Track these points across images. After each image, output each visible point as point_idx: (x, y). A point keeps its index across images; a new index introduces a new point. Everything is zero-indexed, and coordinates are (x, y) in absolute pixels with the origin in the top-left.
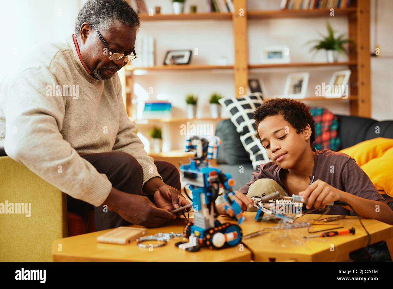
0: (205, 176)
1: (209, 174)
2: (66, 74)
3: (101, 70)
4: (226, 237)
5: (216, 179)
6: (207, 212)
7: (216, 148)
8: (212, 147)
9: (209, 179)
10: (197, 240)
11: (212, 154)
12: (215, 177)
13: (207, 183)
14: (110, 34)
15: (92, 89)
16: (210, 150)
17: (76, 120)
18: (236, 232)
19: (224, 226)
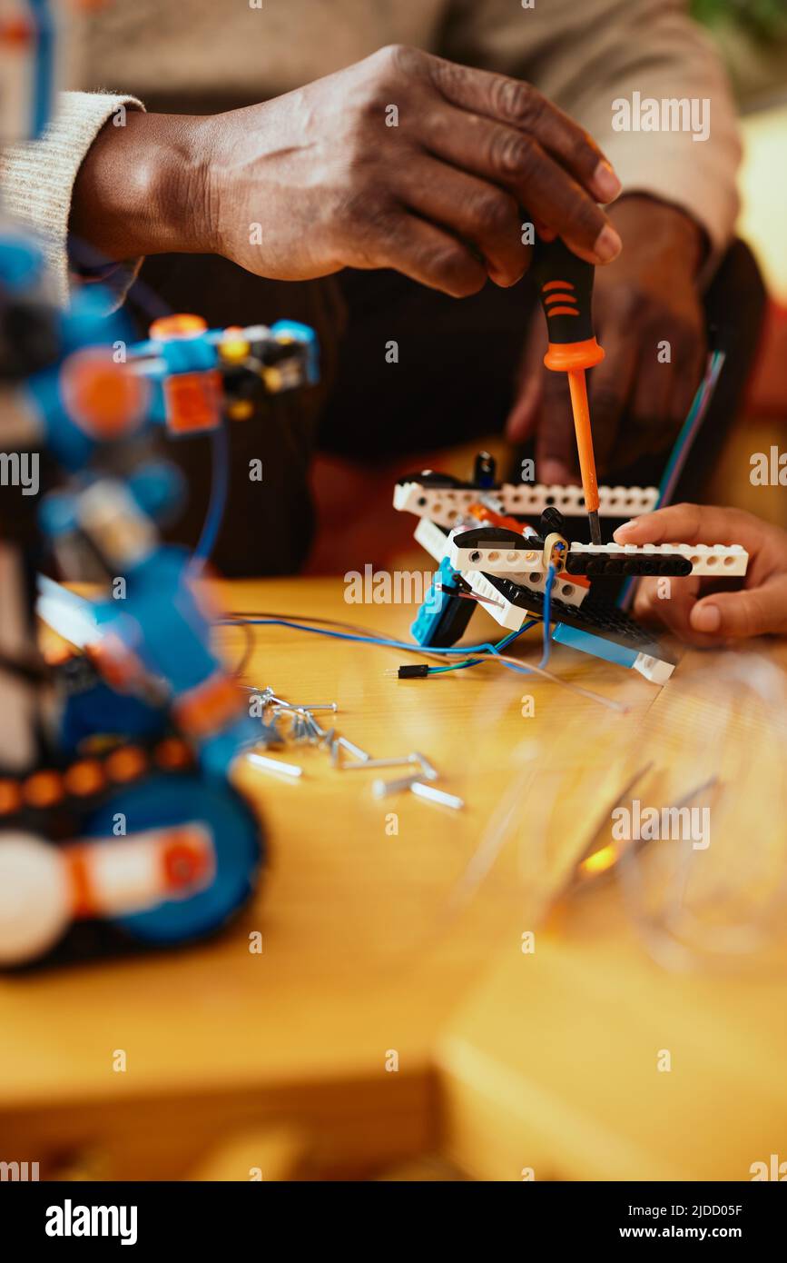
4: (80, 878)
18: (197, 837)
19: (85, 779)
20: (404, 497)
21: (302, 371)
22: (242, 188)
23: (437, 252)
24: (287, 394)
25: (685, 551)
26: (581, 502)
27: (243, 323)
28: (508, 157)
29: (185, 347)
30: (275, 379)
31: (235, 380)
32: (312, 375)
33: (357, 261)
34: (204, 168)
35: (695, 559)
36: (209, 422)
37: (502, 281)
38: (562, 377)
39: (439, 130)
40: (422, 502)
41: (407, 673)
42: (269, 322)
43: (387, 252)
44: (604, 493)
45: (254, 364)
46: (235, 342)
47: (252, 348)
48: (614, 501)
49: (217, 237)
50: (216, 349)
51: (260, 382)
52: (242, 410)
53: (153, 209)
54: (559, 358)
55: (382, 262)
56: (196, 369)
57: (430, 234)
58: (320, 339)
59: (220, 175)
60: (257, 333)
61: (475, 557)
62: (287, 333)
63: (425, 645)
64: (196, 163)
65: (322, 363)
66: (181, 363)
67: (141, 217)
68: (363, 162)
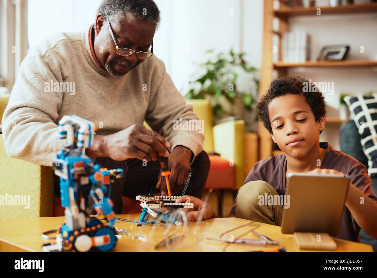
0: (69, 167)
1: (74, 165)
2: (65, 63)
3: (112, 64)
4: (93, 241)
5: (82, 171)
6: (76, 210)
7: (87, 134)
8: (83, 134)
9: (72, 171)
10: (62, 242)
11: (83, 142)
12: (82, 168)
13: (71, 175)
14: (120, 27)
15: (103, 82)
16: (80, 137)
17: (77, 112)
18: (108, 236)
19: (93, 228)
20: (138, 198)
21: (121, 176)
22: (112, 147)
23: (142, 155)
24: (119, 179)
25: (183, 204)
26: (168, 198)
27: (112, 169)
28: (151, 141)
29: (105, 172)
30: (117, 177)
31: (112, 177)
32: (123, 176)
33: (131, 157)
34: (106, 144)
35: (185, 206)
36: (108, 183)
37: (154, 160)
38: (164, 177)
39: (141, 137)
40: (141, 198)
41: (138, 225)
42: (116, 169)
43: (135, 155)
44: (172, 197)
45: (114, 175)
46: (112, 172)
47: (114, 172)
48: (174, 198)
49: (108, 154)
50: (109, 173)
51: (115, 177)
52: (113, 181)
53: (98, 150)
54: (163, 174)
55: (134, 157)
56: (107, 175)
57: (141, 152)
58: (124, 171)
59: (109, 145)
60: (115, 170)
61: (149, 205)
62: (119, 170)
63: (141, 222)
64: (105, 143)
65: (124, 174)
66: (105, 174)
67: (96, 151)
68: (130, 142)
